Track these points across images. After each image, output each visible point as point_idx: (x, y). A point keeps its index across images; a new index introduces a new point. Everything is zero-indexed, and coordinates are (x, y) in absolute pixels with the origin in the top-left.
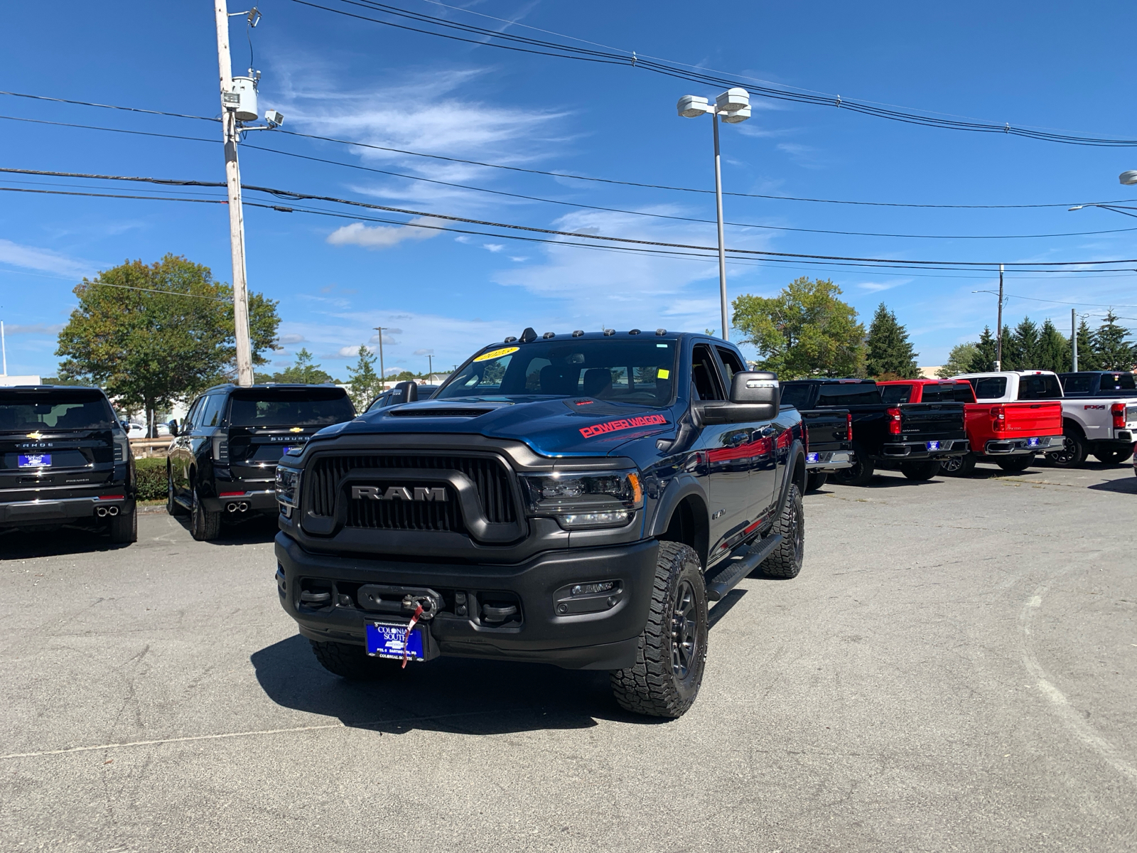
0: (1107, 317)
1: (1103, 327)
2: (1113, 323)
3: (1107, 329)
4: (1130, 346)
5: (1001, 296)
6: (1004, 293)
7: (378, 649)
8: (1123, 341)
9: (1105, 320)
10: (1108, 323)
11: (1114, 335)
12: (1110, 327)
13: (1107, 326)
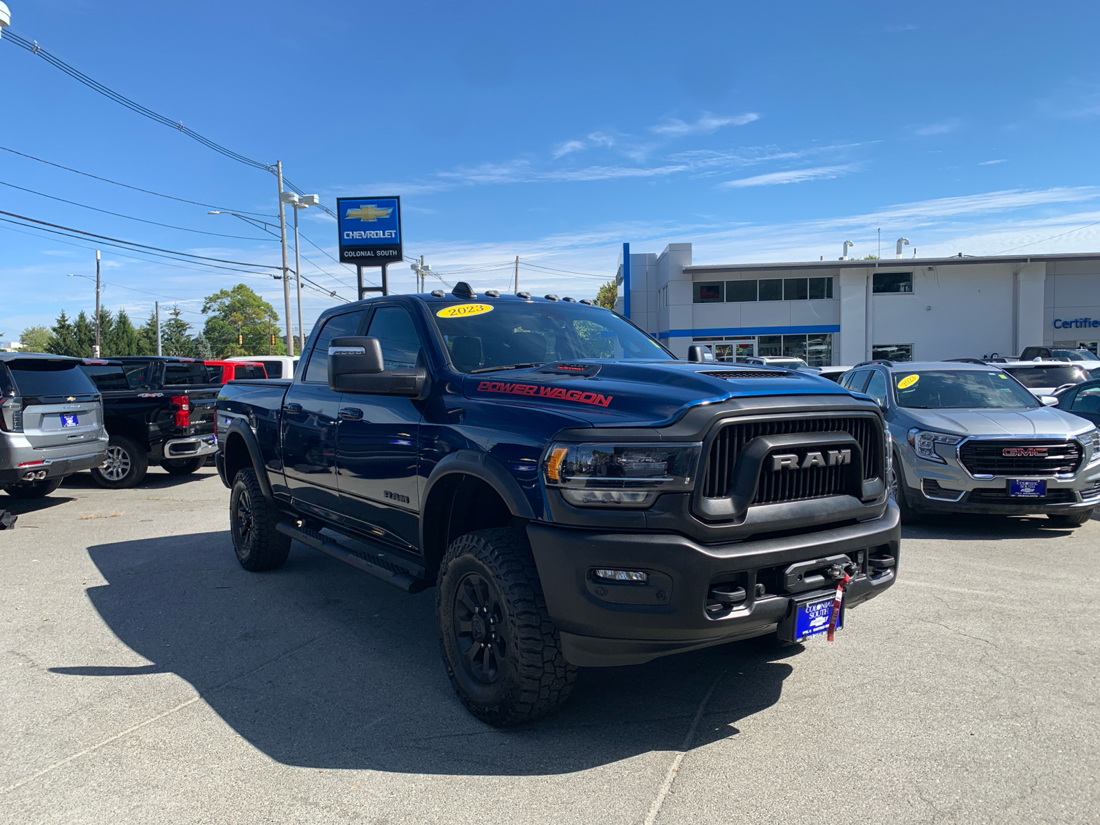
0: (173, 311)
1: (170, 320)
2: (178, 318)
3: (173, 322)
4: (192, 338)
5: (98, 281)
6: (101, 279)
7: (804, 633)
8: (187, 333)
9: (171, 314)
10: (174, 317)
11: (178, 328)
12: (176, 321)
13: (173, 319)
